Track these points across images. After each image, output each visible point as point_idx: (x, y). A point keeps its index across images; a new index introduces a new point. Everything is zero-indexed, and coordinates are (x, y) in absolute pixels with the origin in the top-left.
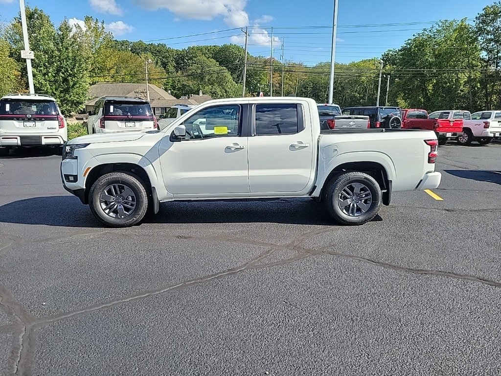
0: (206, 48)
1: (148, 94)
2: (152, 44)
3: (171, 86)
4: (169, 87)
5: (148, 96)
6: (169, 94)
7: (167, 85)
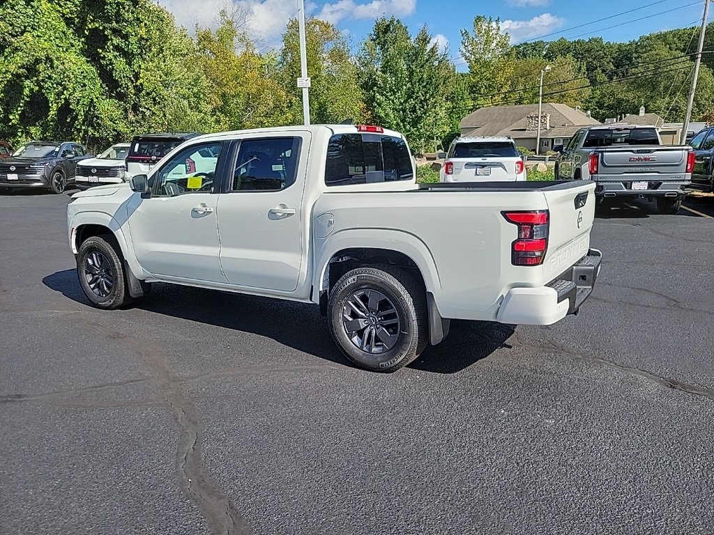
0: (675, 34)
1: (548, 118)
2: (578, 42)
3: (596, 103)
4: (593, 105)
5: (548, 121)
6: (588, 116)
7: (589, 102)
